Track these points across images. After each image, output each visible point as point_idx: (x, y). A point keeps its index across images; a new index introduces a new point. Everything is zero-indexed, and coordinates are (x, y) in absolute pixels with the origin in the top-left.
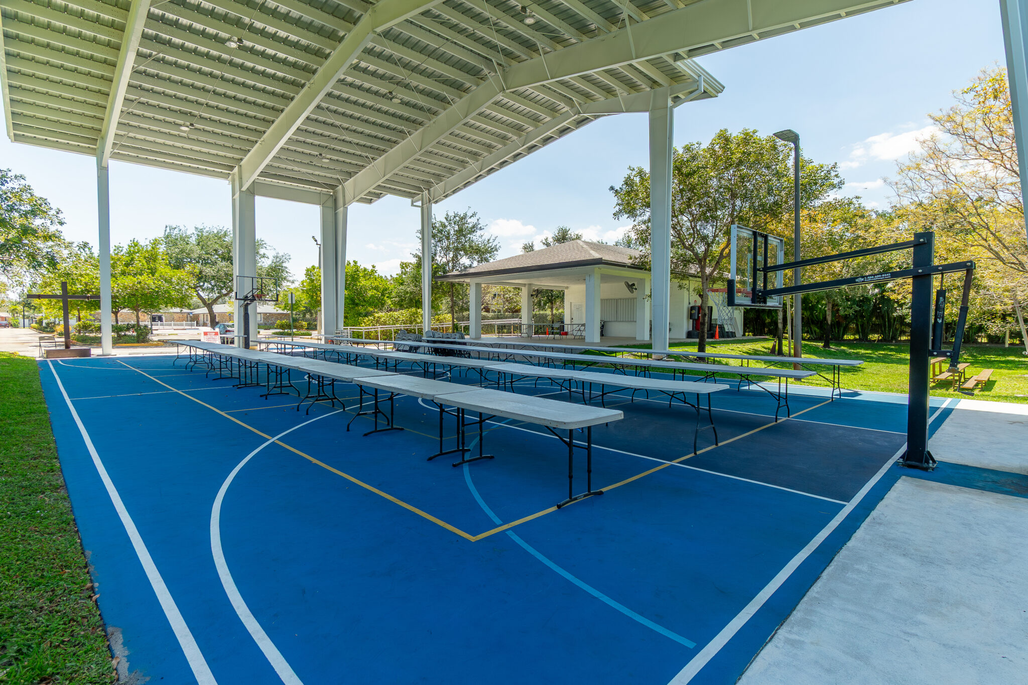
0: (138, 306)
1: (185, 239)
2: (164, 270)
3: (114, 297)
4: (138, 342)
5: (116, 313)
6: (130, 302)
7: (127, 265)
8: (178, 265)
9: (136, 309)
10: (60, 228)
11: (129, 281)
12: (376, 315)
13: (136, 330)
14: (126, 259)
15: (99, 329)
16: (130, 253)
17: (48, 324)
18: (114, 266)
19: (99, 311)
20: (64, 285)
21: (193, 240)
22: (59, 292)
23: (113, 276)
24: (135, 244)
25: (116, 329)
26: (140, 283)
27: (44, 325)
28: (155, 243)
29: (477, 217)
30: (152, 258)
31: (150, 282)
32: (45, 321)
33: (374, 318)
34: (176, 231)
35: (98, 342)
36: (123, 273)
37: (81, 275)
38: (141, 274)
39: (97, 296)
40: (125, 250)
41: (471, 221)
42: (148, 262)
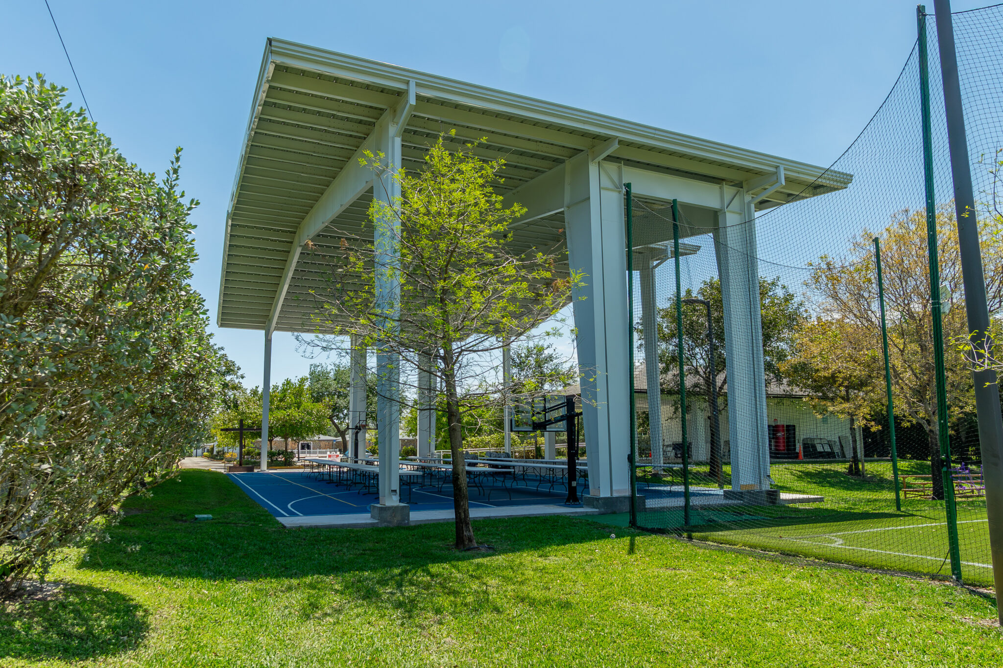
0: (287, 434)
1: (325, 375)
2: (307, 403)
3: (271, 428)
4: (285, 465)
5: (271, 441)
6: (282, 431)
7: (281, 400)
8: (318, 399)
9: (285, 437)
10: (241, 380)
11: (280, 414)
12: (469, 439)
13: (284, 456)
14: (280, 395)
15: (259, 454)
16: (284, 391)
17: (218, 452)
18: (272, 402)
19: (259, 439)
20: (241, 421)
21: (332, 375)
22: (237, 426)
23: (271, 410)
24: (288, 382)
25: (271, 455)
26: (288, 415)
27: (215, 453)
28: (302, 380)
29: (554, 347)
30: (299, 393)
31: (296, 414)
32: (216, 450)
33: (467, 442)
34: (319, 369)
35: (258, 465)
36: (278, 408)
37: (251, 413)
38: (290, 408)
39: (260, 428)
40: (280, 388)
41: (547, 352)
42: (296, 398)
